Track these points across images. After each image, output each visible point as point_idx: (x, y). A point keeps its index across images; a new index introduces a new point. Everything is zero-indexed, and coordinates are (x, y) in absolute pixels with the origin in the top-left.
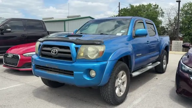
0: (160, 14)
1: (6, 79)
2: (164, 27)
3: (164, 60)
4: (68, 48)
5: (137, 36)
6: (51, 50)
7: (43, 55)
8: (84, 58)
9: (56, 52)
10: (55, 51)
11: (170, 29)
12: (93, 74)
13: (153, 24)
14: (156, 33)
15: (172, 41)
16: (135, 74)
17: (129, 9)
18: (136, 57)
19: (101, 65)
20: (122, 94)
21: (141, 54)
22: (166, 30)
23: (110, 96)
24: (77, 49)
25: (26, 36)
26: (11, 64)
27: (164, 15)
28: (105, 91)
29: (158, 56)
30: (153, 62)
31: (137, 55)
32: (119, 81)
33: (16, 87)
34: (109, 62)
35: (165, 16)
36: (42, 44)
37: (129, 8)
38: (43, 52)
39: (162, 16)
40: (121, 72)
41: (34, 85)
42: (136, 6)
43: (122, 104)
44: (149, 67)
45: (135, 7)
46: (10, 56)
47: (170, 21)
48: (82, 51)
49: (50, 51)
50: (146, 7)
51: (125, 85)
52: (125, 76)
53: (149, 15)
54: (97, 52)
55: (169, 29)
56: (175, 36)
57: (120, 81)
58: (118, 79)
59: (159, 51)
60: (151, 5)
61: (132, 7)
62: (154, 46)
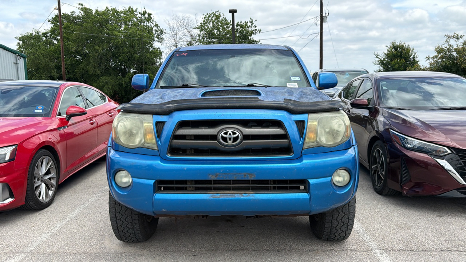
0: (156, 35)
9: (235, 139)
10: (232, 136)
17: (78, 16)
24: (300, 124)
35: (165, 39)
37: (78, 13)
38: (181, 142)
42: (97, 11)
45: (94, 12)
49: (214, 137)
50: (122, 15)
60: (133, 11)
61: (87, 11)
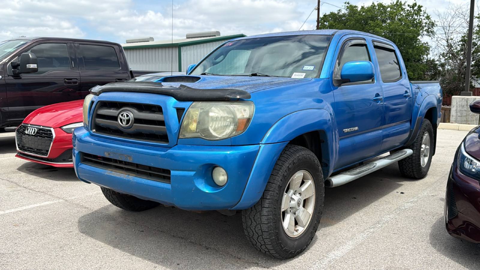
0: (425, 28)
1: (19, 188)
2: (433, 60)
3: (423, 146)
4: (158, 109)
5: (346, 80)
6: (116, 115)
7: (100, 128)
8: (199, 135)
9: (128, 121)
10: (126, 118)
11: (450, 65)
12: (221, 177)
13: (394, 51)
14: (401, 75)
15: (453, 97)
16: (339, 180)
17: (344, 14)
18: (343, 135)
19: (243, 155)
20: (301, 230)
21: (356, 128)
22: (440, 68)
23: (265, 235)
24: (180, 111)
25: (76, 82)
26: (34, 152)
27: (435, 29)
28: (254, 224)
29: (406, 136)
30: (394, 151)
31: (346, 130)
32: (294, 197)
33: (40, 207)
34: (262, 146)
35: (437, 33)
36: (96, 99)
37: (344, 11)
38: (99, 121)
39: (430, 33)
40: (299, 175)
41: (85, 205)
42: (363, 7)
43: (300, 257)
44: (380, 163)
45: (360, 11)
46: (31, 131)
47: (450, 46)
48: (195, 118)
49: (115, 118)
50: (389, 9)
51: (311, 209)
52: (309, 183)
53: (396, 30)
54: (234, 120)
55: (447, 67)
56: (463, 83)
57: (296, 197)
58: (291, 192)
59: (411, 121)
60: (401, 4)
61: (352, 9)
62: (400, 109)
